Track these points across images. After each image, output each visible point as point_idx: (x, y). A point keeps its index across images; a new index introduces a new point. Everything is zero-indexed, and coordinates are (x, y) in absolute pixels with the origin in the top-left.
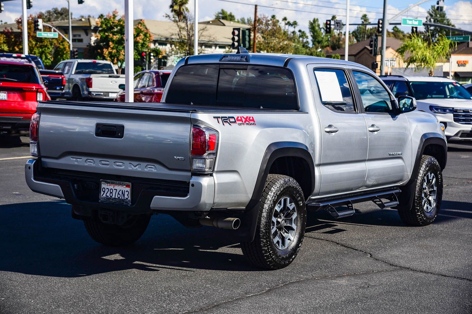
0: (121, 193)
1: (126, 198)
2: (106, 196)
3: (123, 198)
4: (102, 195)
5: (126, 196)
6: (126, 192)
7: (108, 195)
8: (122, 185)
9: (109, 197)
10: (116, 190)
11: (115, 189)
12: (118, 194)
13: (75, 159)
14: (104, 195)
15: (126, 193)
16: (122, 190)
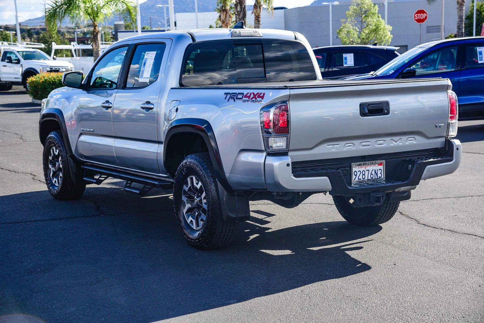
0: (373, 173)
1: (379, 177)
2: (359, 179)
3: (376, 177)
4: (354, 180)
5: (379, 175)
6: (379, 170)
7: (361, 177)
8: (374, 164)
9: (362, 179)
10: (369, 170)
11: (367, 170)
12: (371, 174)
13: (331, 146)
14: (357, 179)
15: (379, 172)
16: (375, 170)
